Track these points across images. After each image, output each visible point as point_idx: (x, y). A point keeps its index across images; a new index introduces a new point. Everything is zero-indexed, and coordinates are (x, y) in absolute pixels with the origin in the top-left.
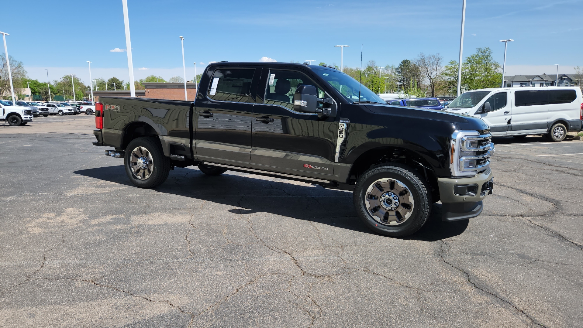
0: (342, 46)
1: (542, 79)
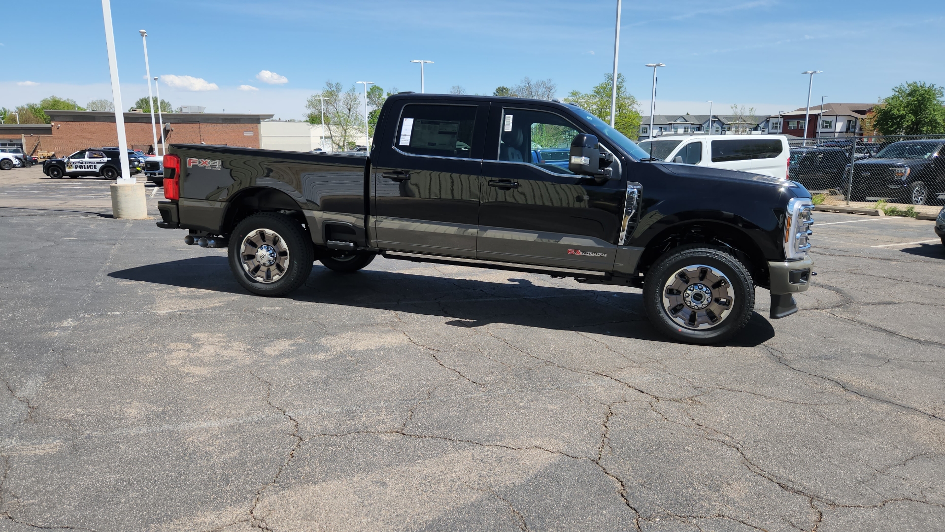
0: (422, 62)
1: (687, 121)
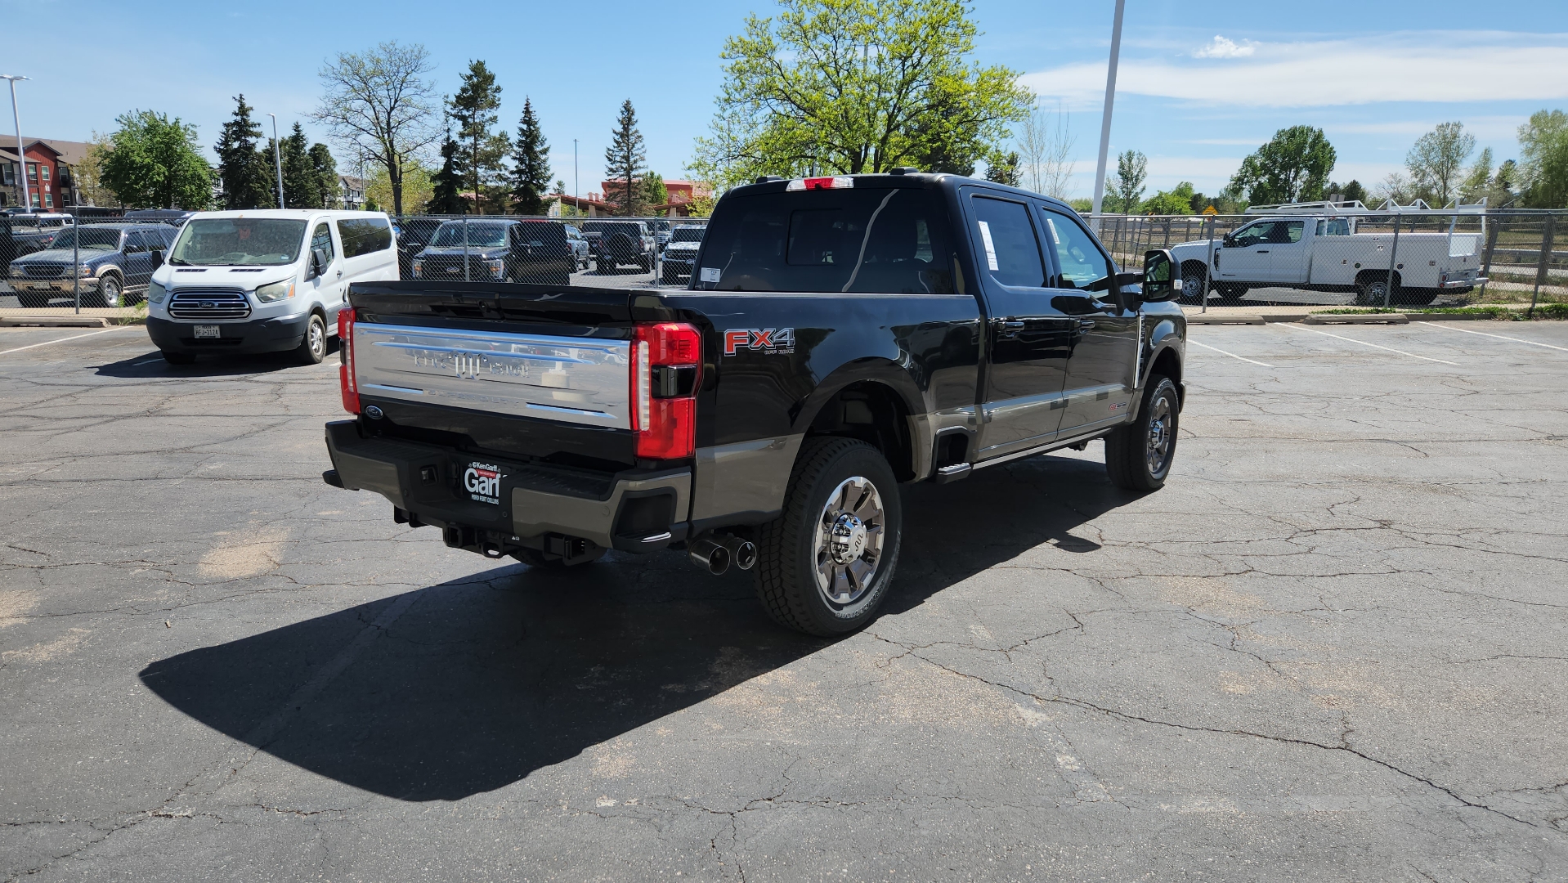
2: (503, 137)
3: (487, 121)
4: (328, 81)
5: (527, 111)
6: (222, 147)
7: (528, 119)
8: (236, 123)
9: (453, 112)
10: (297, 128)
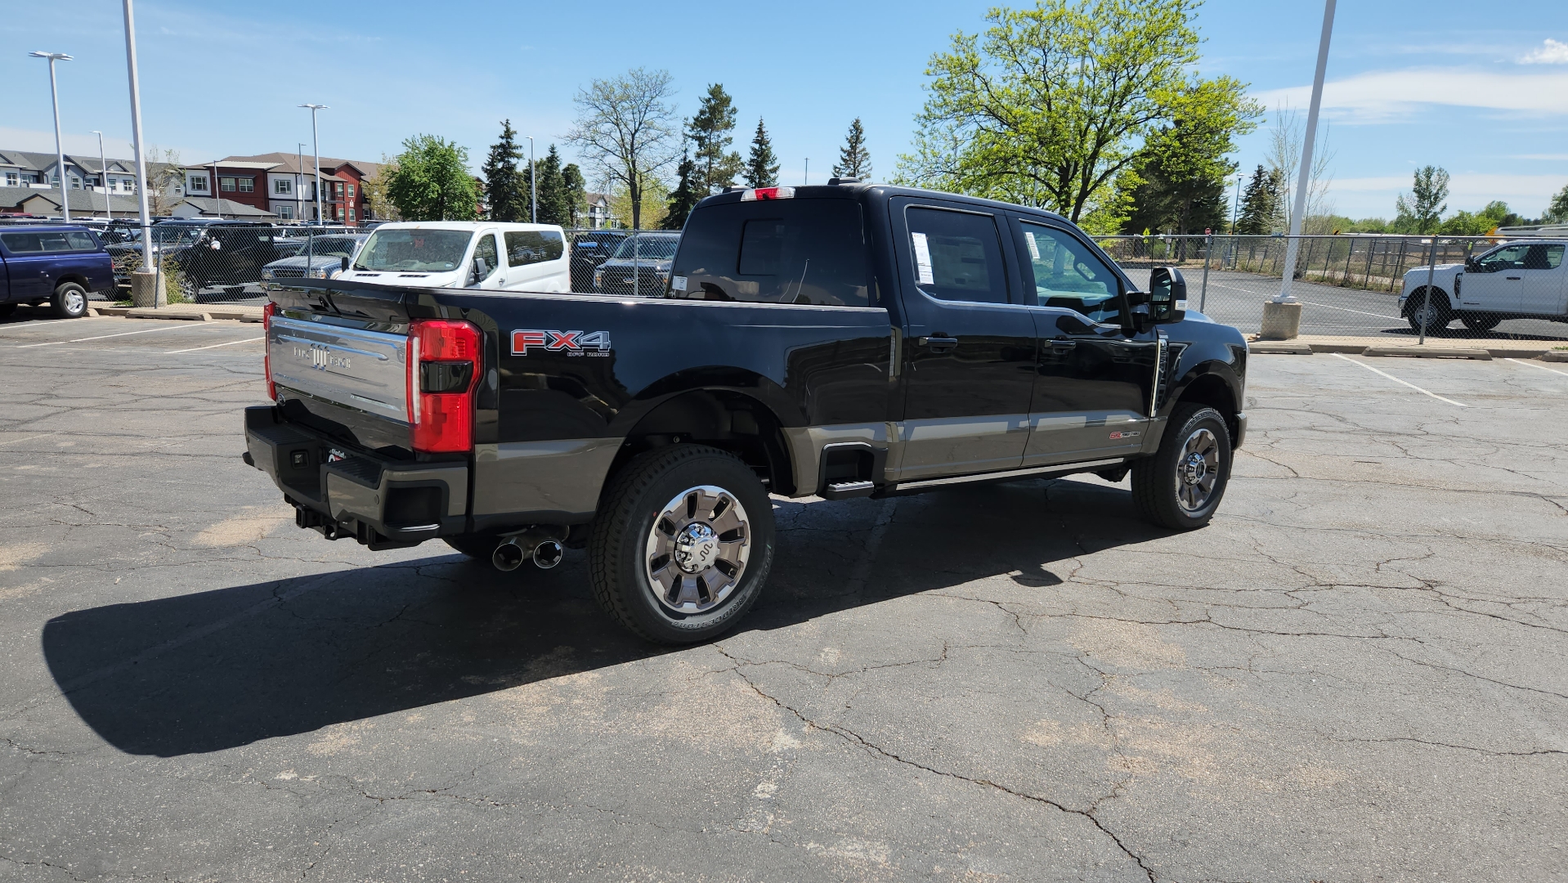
1: (9, 162)
2: (735, 157)
3: (722, 141)
4: (581, 106)
5: (760, 132)
6: (488, 168)
7: (761, 139)
8: (502, 146)
9: (691, 134)
10: (552, 150)
